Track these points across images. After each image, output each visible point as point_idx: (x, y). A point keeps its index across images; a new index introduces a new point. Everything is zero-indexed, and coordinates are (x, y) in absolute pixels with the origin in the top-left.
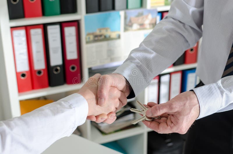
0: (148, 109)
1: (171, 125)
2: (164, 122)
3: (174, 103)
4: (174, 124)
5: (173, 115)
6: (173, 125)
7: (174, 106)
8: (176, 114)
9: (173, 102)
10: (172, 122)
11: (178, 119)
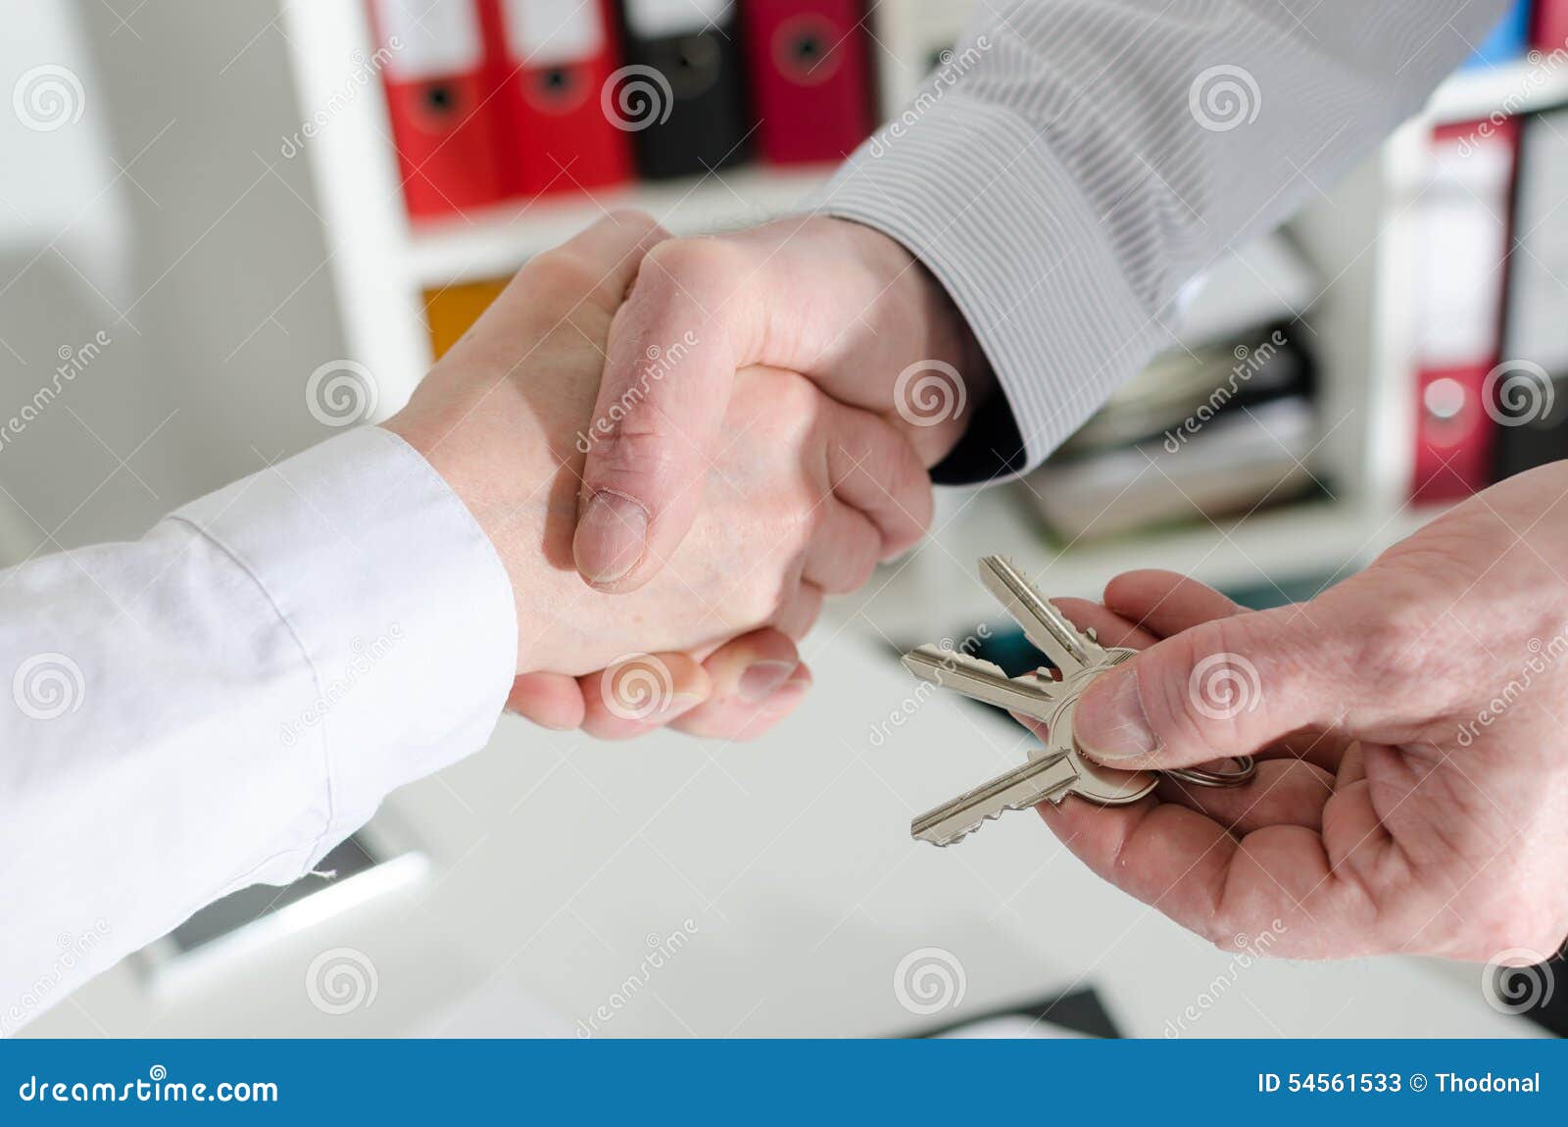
0: (1115, 652)
1: (1376, 866)
2: (1290, 821)
3: (1408, 617)
4: (1412, 866)
5: (1397, 753)
6: (1393, 868)
7: (1413, 652)
8: (1432, 736)
9: (1406, 597)
10: (1386, 836)
11: (1463, 807)
